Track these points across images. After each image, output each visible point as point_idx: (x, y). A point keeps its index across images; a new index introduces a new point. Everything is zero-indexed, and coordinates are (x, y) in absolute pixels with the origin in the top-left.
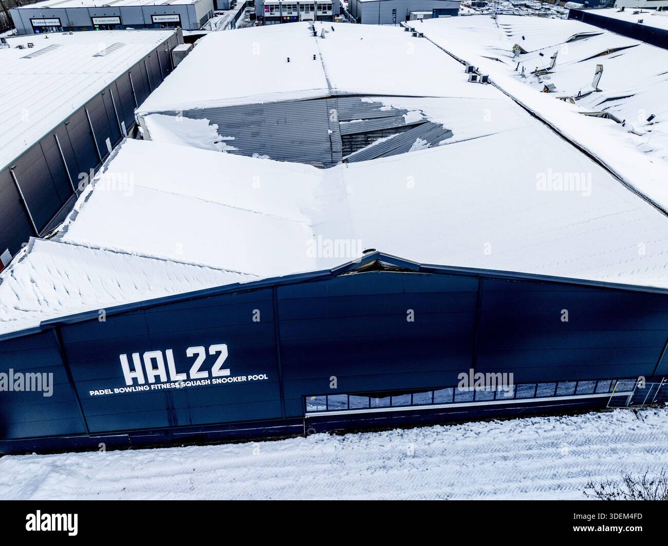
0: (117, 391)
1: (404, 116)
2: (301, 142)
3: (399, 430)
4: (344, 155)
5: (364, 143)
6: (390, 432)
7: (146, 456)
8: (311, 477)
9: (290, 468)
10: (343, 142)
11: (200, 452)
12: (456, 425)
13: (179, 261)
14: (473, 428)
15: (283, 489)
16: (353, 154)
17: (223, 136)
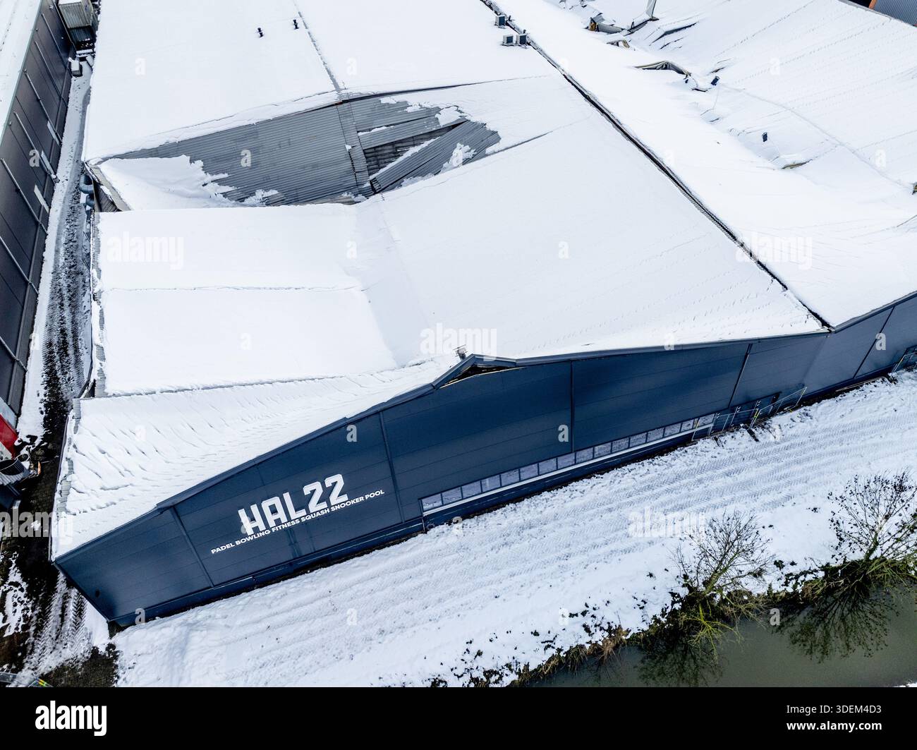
0: (238, 543)
1: (437, 115)
2: (315, 166)
3: (511, 505)
4: (370, 174)
5: (393, 155)
6: (504, 509)
7: (277, 592)
8: (443, 570)
9: (422, 567)
10: (366, 158)
11: (329, 573)
12: (561, 488)
13: (245, 382)
14: (577, 488)
15: (421, 587)
16: (382, 171)
17: (212, 174)
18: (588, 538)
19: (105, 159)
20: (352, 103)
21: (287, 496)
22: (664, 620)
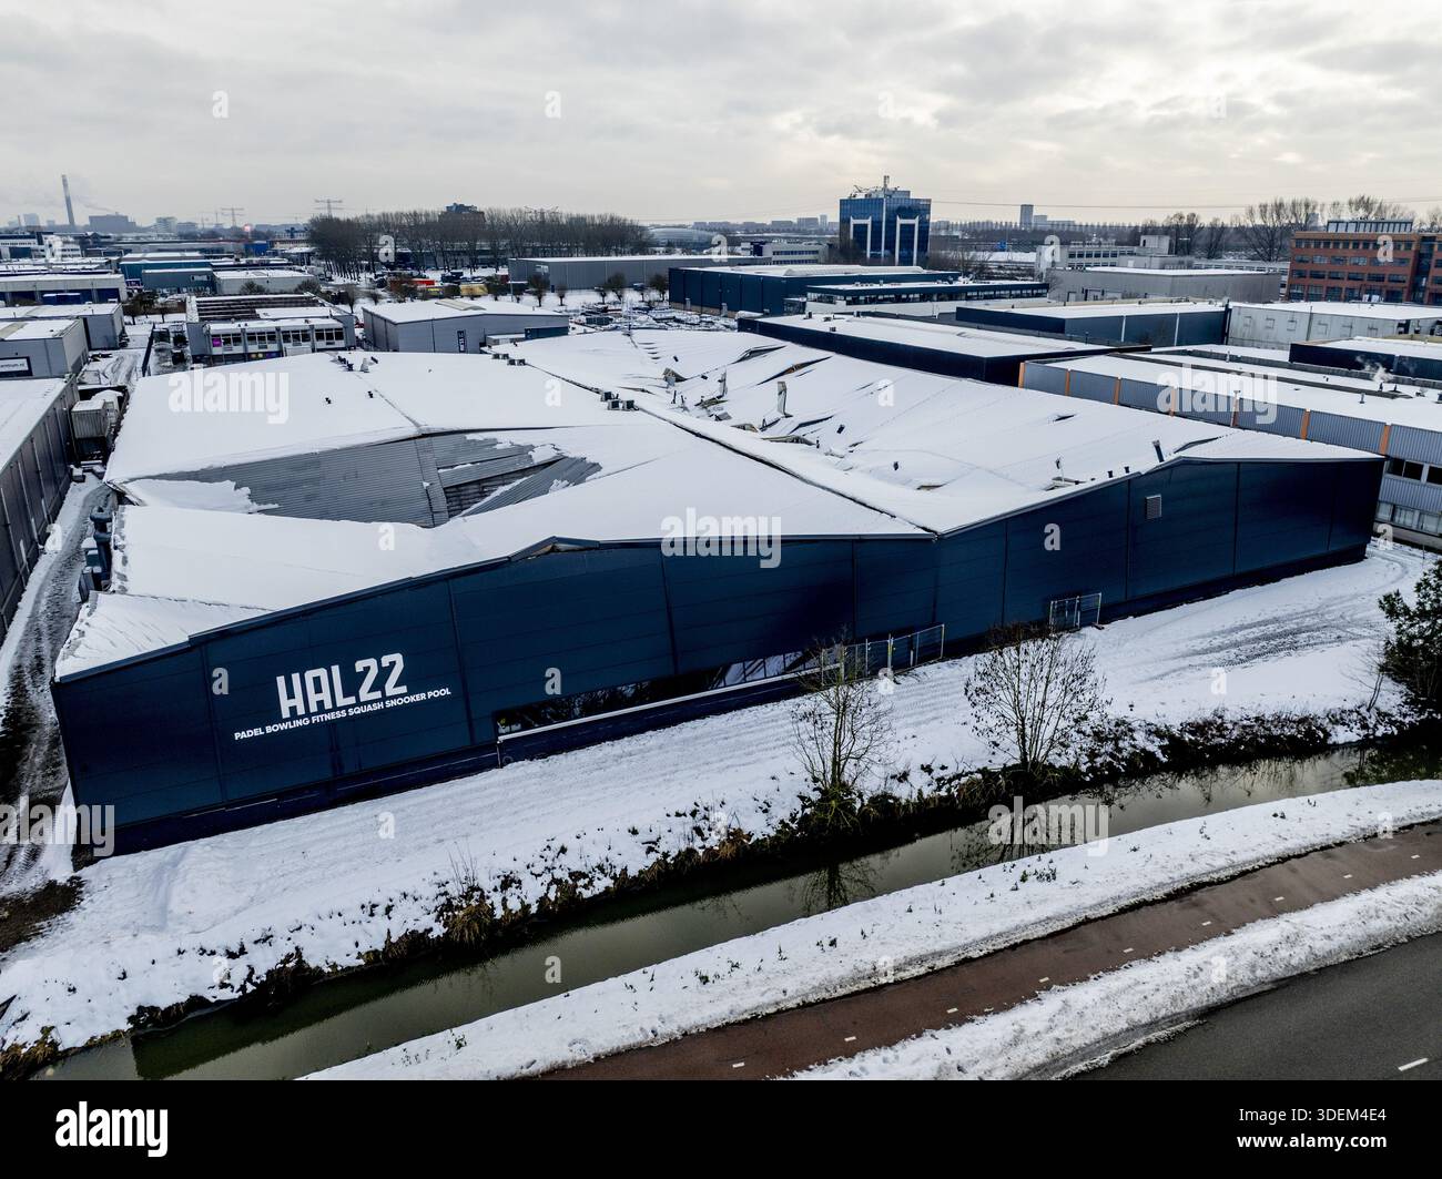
0: (269, 729)
1: (530, 453)
3: (608, 742)
5: (478, 495)
6: (598, 745)
8: (521, 791)
9: (493, 790)
10: (447, 497)
12: (669, 727)
14: (688, 725)
15: (493, 804)
17: (259, 504)
18: (699, 758)
19: (132, 480)
20: (432, 437)
21: (336, 669)
22: (794, 826)
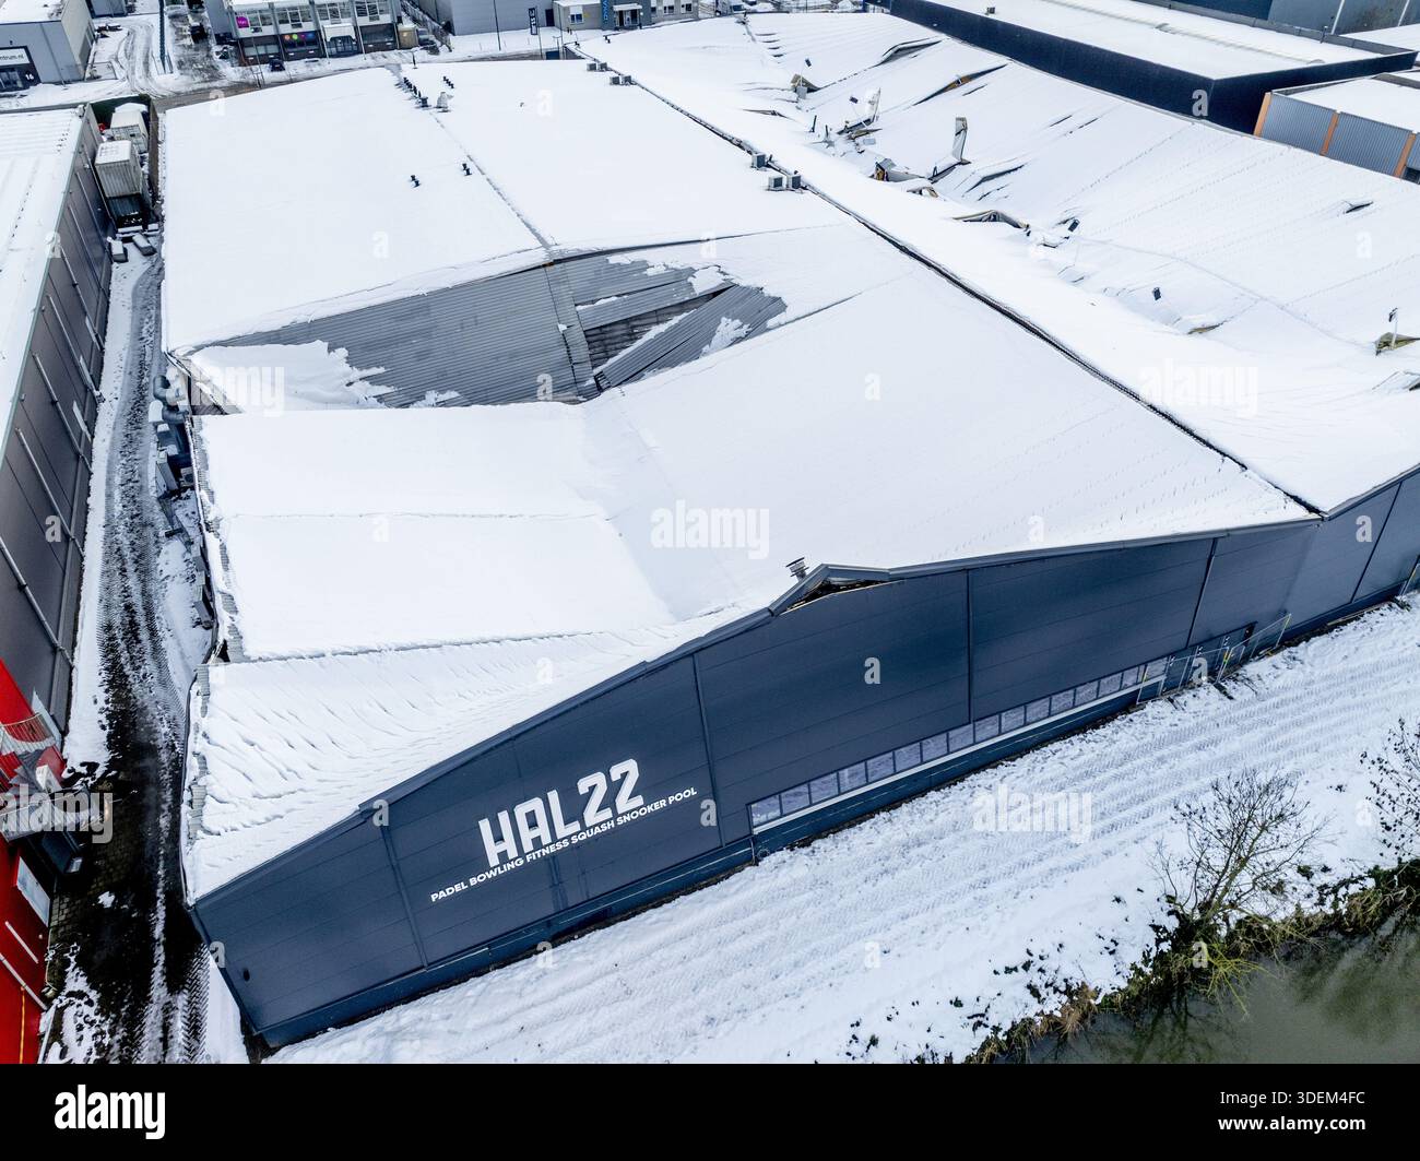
0: (473, 881)
1: (690, 279)
2: (513, 355)
3: (883, 814)
4: (594, 367)
5: (628, 338)
6: (872, 820)
7: (529, 971)
8: (794, 917)
9: (758, 915)
10: (589, 343)
11: (611, 936)
12: (956, 784)
13: (459, 641)
14: (980, 782)
15: (763, 946)
16: (611, 361)
17: (361, 368)
18: (1010, 854)
19: (199, 348)
20: (566, 264)
21: (553, 796)
22: (1148, 970)
